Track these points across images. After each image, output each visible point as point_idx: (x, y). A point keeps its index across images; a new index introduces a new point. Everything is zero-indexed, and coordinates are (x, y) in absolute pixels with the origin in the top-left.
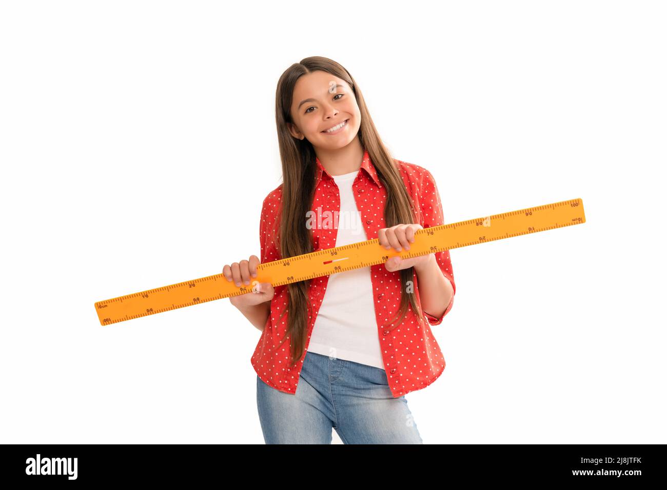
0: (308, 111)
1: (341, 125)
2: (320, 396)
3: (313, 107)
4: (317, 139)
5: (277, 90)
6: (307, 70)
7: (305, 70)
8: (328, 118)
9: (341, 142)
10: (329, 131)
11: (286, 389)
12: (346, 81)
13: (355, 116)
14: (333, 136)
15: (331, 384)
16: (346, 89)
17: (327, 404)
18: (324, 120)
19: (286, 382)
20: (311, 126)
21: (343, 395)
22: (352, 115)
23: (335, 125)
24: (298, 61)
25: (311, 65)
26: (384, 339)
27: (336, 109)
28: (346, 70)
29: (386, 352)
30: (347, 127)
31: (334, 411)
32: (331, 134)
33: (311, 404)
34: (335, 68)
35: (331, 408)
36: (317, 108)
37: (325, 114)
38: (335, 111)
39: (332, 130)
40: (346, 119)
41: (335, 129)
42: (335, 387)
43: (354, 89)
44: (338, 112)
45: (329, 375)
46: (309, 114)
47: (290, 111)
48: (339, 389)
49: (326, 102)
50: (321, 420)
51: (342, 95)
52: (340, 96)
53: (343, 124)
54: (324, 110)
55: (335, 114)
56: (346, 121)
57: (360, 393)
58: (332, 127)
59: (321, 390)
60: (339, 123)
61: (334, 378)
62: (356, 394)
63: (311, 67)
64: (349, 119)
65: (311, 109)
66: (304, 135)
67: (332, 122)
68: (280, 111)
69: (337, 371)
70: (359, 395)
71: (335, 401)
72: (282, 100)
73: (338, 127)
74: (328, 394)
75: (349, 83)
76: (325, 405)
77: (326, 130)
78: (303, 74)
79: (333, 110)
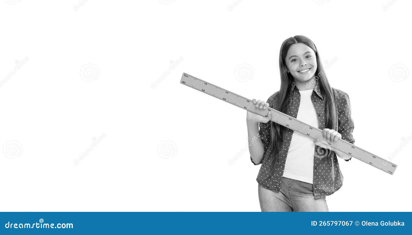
0: (293, 61)
1: (307, 70)
2: (283, 195)
3: (296, 59)
4: (296, 74)
5: (281, 48)
6: (296, 42)
7: (295, 42)
8: (302, 66)
9: (306, 78)
10: (301, 72)
11: (275, 190)
12: (313, 50)
13: (314, 67)
14: (302, 75)
15: (289, 190)
16: (313, 54)
17: (287, 199)
18: (300, 67)
19: (275, 186)
20: (293, 67)
21: (294, 196)
22: (313, 66)
23: (304, 70)
24: (293, 36)
25: (299, 39)
26: (315, 171)
27: (306, 62)
28: (314, 45)
29: (315, 177)
30: (310, 72)
31: (290, 203)
32: (302, 73)
33: (279, 198)
34: (309, 43)
35: (289, 201)
36: (297, 60)
37: (301, 64)
38: (306, 63)
39: (302, 71)
40: (310, 68)
41: (304, 71)
42: (290, 191)
43: (317, 54)
44: (306, 64)
45: (287, 185)
46: (293, 62)
47: (285, 59)
48: (292, 192)
49: (302, 58)
50: (285, 207)
51: (310, 56)
52: (309, 57)
53: (308, 70)
54: (301, 62)
55: (305, 65)
56: (310, 69)
57: (302, 195)
58: (303, 70)
59: (284, 193)
60: (306, 69)
61: (290, 187)
62: (300, 195)
63: (298, 41)
64: (311, 68)
65: (295, 60)
66: (289, 71)
67: (304, 68)
68: (281, 57)
69: (291, 184)
70: (301, 196)
71: (291, 198)
72: (282, 53)
73: (306, 71)
74: (287, 195)
75: (315, 51)
76: (286, 199)
77: (300, 71)
78: (294, 43)
79: (305, 62)
